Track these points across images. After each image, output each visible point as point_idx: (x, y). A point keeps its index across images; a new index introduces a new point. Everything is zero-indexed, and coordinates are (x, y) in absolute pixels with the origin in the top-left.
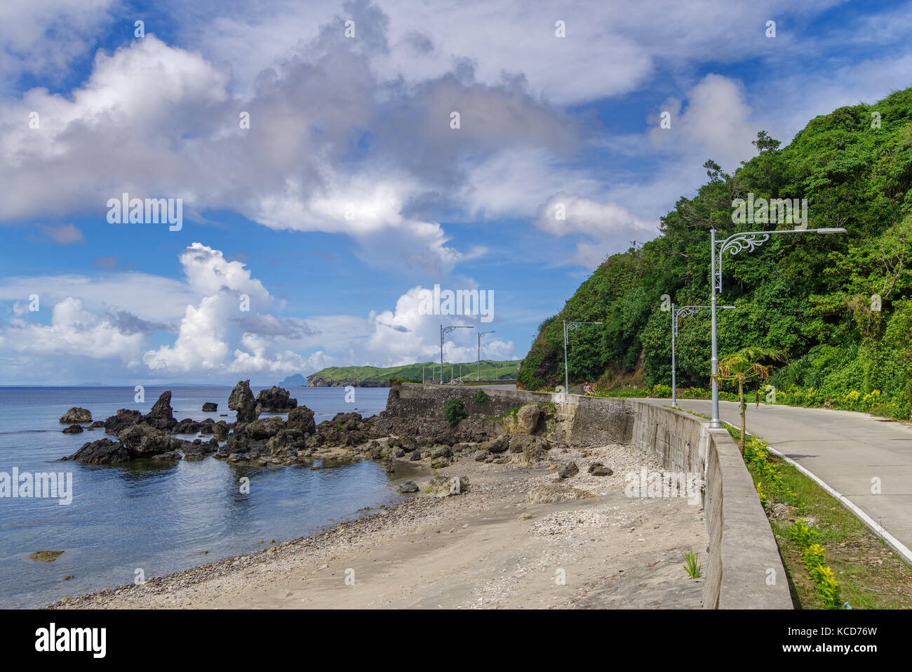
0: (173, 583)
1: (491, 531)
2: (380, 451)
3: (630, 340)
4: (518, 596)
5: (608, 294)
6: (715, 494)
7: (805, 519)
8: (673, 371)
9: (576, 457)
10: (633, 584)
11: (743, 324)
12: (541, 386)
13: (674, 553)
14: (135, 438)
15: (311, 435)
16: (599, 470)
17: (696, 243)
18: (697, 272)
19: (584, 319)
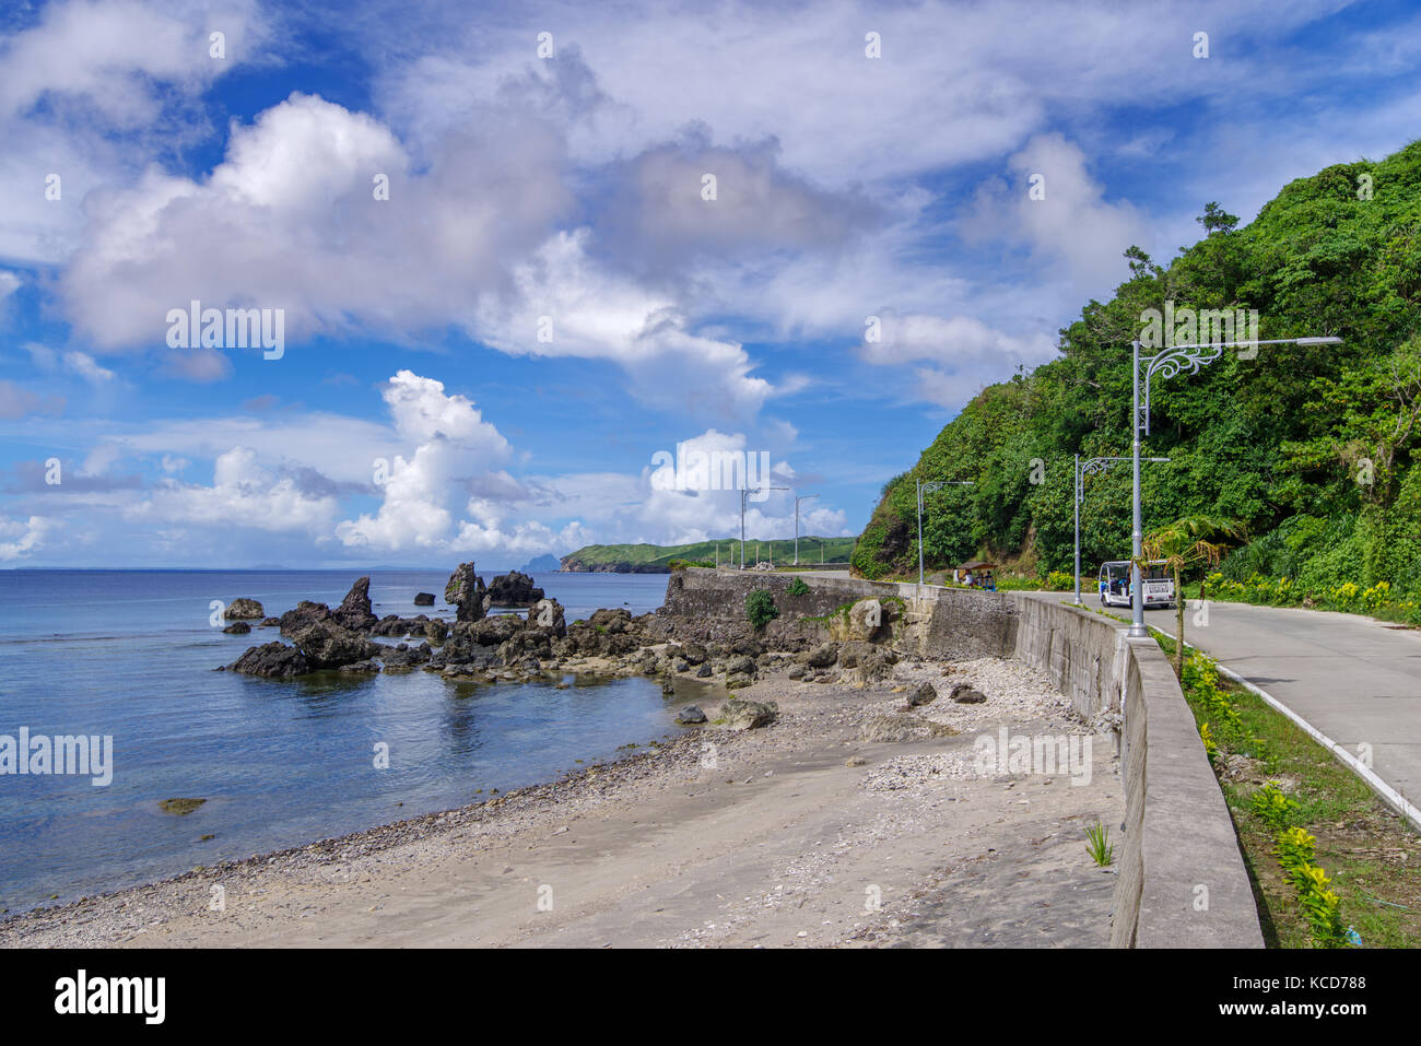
0: (350, 848)
1: (805, 781)
2: (654, 663)
3: (1014, 508)
4: (836, 884)
5: (982, 442)
6: (1136, 740)
7: (1277, 781)
8: (1077, 553)
9: (935, 675)
10: (1008, 872)
11: (1181, 485)
12: (886, 573)
13: (1072, 824)
14: (317, 641)
15: (559, 639)
16: (966, 696)
17: (1111, 367)
18: (1112, 408)
19: (947, 477)
